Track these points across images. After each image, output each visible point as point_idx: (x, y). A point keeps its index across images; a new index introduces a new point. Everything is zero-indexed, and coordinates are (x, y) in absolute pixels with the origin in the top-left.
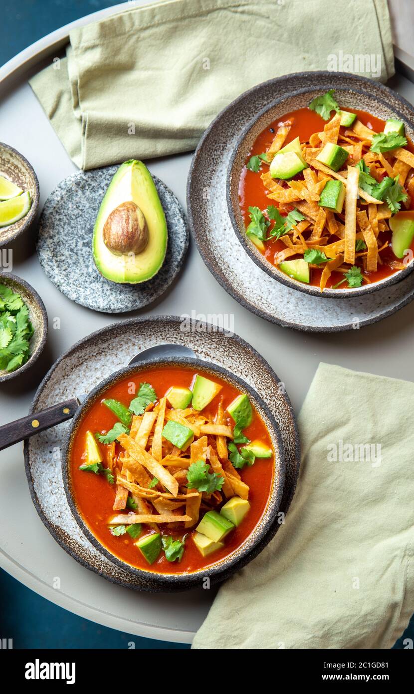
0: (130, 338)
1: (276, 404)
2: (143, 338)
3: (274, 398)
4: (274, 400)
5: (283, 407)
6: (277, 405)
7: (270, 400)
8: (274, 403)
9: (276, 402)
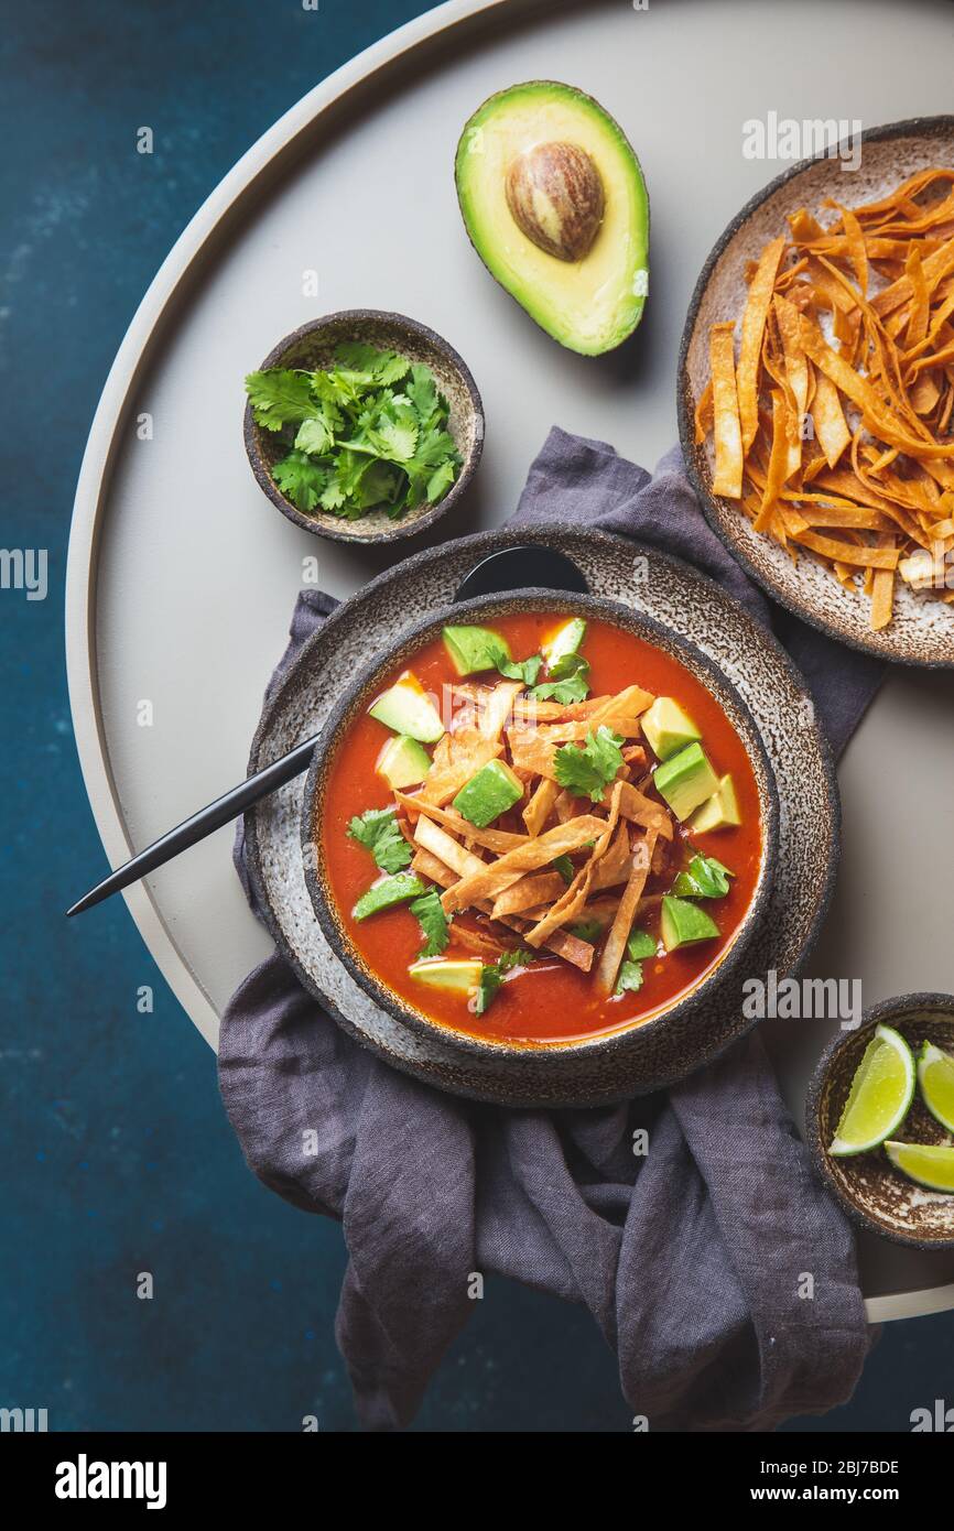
0: (360, 639)
1: (703, 614)
2: (385, 627)
3: (692, 604)
4: (696, 608)
5: (720, 611)
6: (707, 614)
7: (687, 612)
8: (698, 612)
9: (702, 610)
